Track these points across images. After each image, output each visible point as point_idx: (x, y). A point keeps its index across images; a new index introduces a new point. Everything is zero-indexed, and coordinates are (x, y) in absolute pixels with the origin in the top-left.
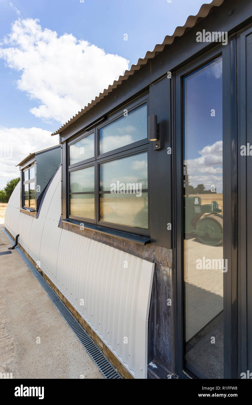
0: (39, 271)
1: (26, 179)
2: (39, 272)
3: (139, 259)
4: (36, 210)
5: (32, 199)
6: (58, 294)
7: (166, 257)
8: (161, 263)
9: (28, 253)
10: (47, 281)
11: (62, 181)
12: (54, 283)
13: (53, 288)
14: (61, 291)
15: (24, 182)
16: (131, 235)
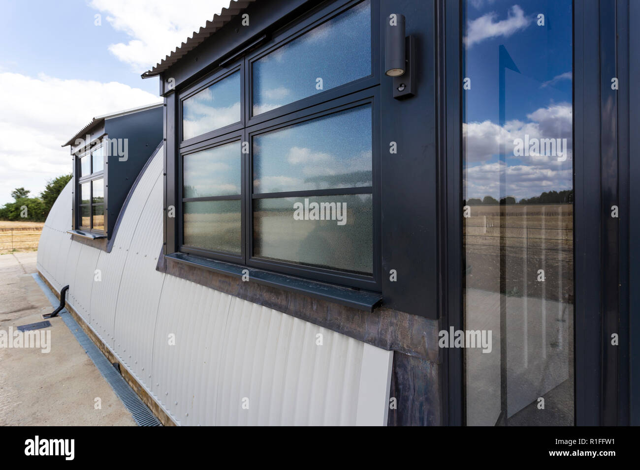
0: (113, 362)
1: (85, 171)
2: (113, 364)
3: (352, 341)
4: (106, 235)
5: (99, 214)
6: (156, 414)
7: (423, 337)
8: (410, 351)
9: (88, 324)
10: (130, 383)
11: (165, 174)
12: (148, 390)
13: (145, 399)
14: (164, 408)
15: (81, 179)
16: (331, 287)
